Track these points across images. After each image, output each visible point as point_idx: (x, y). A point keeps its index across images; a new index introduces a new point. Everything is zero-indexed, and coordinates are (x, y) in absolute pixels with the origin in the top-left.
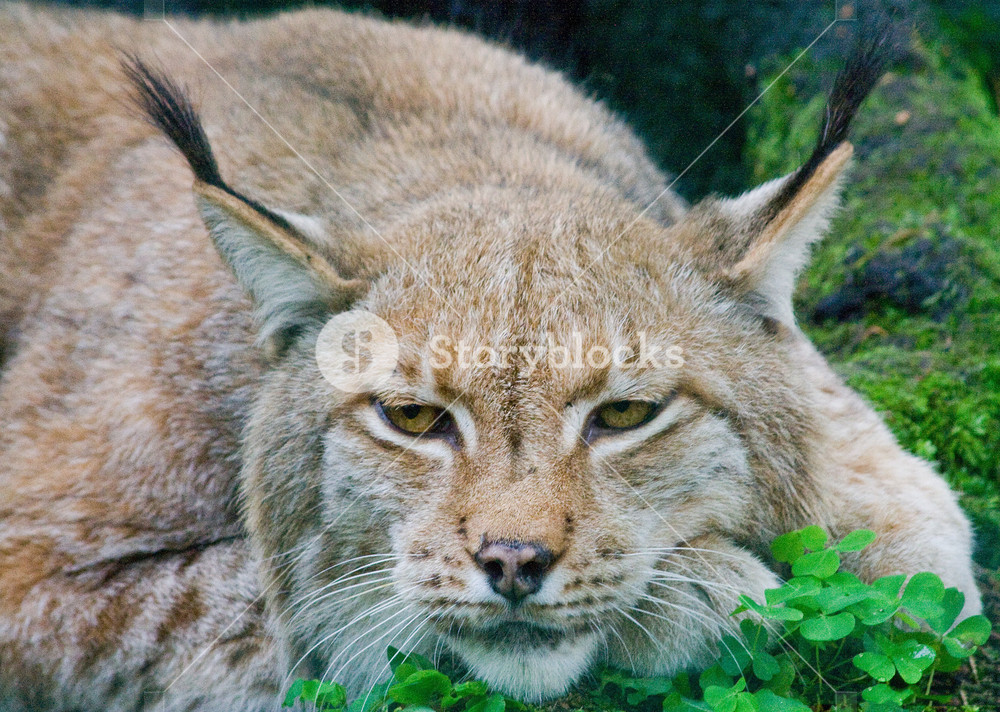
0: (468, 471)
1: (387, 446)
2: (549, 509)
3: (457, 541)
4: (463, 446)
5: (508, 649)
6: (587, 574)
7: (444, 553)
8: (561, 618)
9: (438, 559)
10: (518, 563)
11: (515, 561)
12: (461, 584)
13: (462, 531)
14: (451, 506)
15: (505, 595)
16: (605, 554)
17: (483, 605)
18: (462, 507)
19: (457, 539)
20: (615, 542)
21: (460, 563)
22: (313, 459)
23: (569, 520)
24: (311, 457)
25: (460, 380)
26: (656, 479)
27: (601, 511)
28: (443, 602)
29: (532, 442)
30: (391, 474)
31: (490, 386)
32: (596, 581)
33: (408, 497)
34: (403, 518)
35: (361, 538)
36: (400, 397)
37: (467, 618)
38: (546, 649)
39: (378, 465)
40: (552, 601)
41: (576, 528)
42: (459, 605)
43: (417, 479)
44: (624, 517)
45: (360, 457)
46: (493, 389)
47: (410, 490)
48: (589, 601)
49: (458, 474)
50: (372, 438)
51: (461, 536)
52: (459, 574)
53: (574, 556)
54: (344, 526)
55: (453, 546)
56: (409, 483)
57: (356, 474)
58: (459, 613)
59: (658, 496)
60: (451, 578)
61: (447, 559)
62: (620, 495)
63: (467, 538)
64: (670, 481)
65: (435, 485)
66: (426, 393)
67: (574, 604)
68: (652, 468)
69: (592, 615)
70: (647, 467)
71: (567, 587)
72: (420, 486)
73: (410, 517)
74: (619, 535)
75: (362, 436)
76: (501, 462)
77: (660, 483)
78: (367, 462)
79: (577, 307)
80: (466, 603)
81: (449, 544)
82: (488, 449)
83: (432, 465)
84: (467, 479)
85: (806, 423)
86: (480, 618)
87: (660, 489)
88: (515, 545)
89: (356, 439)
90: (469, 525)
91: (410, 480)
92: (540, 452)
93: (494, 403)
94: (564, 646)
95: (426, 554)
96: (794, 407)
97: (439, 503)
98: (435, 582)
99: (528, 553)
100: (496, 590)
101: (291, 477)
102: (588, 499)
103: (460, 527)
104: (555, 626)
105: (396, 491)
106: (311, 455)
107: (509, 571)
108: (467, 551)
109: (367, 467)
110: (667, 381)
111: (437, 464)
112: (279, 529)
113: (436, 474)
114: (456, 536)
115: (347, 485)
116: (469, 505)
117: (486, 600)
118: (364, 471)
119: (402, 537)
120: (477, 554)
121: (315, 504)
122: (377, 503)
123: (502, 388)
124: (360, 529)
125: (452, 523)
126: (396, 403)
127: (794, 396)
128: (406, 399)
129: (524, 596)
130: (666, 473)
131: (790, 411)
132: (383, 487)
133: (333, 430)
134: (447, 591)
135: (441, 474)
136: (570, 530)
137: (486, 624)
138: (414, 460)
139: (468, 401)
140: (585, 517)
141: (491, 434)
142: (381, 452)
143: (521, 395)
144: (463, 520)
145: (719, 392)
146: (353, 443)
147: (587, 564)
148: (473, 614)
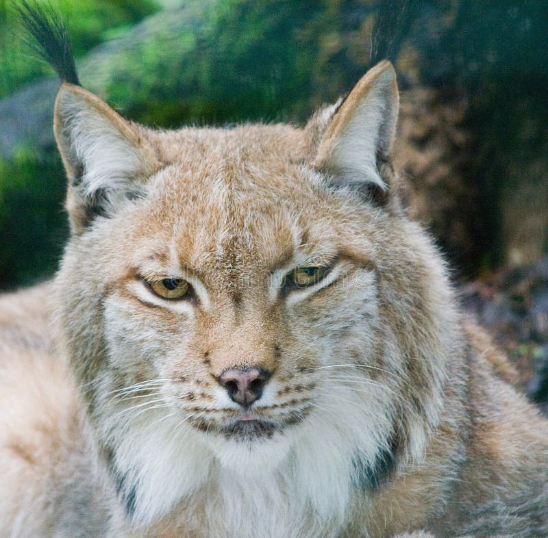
0: (205, 320)
1: (150, 305)
2: (264, 343)
3: (204, 369)
4: (200, 304)
5: (240, 439)
6: (292, 383)
7: (196, 378)
8: (276, 416)
9: (192, 382)
10: (248, 381)
11: (246, 379)
12: (210, 397)
13: (207, 362)
14: (196, 344)
15: (239, 403)
16: (302, 370)
17: (225, 410)
18: (204, 345)
19: (204, 368)
20: (309, 362)
21: (207, 384)
22: (97, 315)
23: (277, 349)
24: (95, 313)
25: (195, 263)
26: (327, 316)
27: (297, 340)
28: (196, 410)
29: (249, 299)
30: (154, 324)
31: (215, 267)
32: (298, 388)
33: (167, 339)
34: (164, 354)
35: (135, 370)
36: (157, 274)
37: (213, 420)
38: (265, 437)
39: (144, 319)
40: (270, 404)
41: (283, 353)
42: (208, 411)
43: (172, 327)
44: (312, 344)
45: (131, 315)
46: (217, 269)
47: (168, 334)
48: (294, 402)
49: (199, 323)
50: (140, 301)
51: (207, 365)
52: (208, 392)
53: (283, 373)
54: (124, 363)
55: (203, 373)
56: (167, 330)
57: (129, 326)
58: (208, 417)
59: (329, 328)
60: (203, 394)
61: (198, 382)
62: (306, 328)
63: (211, 366)
64: (335, 319)
65: (184, 330)
66: (174, 271)
67: (283, 406)
68: (324, 307)
69: (297, 412)
70: (320, 307)
71: (280, 393)
72: (174, 331)
73: (169, 353)
74: (310, 357)
75: (133, 300)
76: (228, 313)
77: (329, 319)
78: (136, 317)
79: (264, 209)
80: (214, 409)
81: (199, 371)
82: (219, 306)
83: (180, 317)
84: (206, 326)
85: (421, 270)
86: (224, 419)
87: (329, 323)
88: (245, 369)
89: (128, 302)
90: (211, 357)
91: (168, 327)
92: (254, 305)
93: (218, 278)
94: (276, 435)
95: (183, 380)
96: (411, 260)
97: (188, 343)
98: (191, 397)
99: (254, 374)
100: (234, 400)
101: (83, 329)
102: (288, 334)
103: (204, 360)
104: (272, 420)
105: (158, 335)
106: (94, 312)
107: (242, 387)
108: (213, 375)
109: (137, 320)
110: (331, 250)
111: (184, 317)
112: (83, 366)
113: (184, 323)
114: (203, 366)
115: (122, 334)
116: (209, 342)
117: (228, 407)
118: (135, 323)
119: (164, 368)
120: (220, 377)
121: (103, 348)
122: (146, 344)
123: (224, 268)
124: (134, 363)
125: (199, 357)
126: (155, 279)
127: (411, 252)
128: (162, 276)
129: (252, 403)
130: (333, 312)
131: (409, 263)
132: (149, 333)
133: (111, 297)
134: (200, 403)
135: (188, 322)
136: (278, 355)
137: (228, 423)
138: (169, 315)
139: (201, 276)
140: (287, 345)
141: (219, 296)
142: (146, 309)
143: (239, 272)
144: (207, 354)
145: (365, 251)
146: (127, 305)
147: (291, 377)
148: (218, 416)
